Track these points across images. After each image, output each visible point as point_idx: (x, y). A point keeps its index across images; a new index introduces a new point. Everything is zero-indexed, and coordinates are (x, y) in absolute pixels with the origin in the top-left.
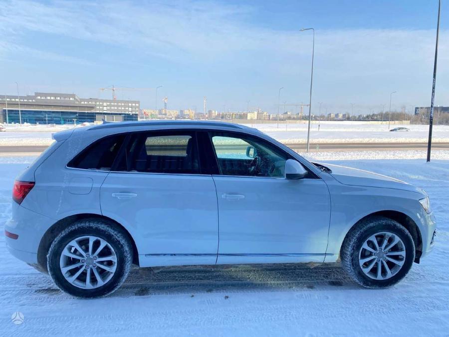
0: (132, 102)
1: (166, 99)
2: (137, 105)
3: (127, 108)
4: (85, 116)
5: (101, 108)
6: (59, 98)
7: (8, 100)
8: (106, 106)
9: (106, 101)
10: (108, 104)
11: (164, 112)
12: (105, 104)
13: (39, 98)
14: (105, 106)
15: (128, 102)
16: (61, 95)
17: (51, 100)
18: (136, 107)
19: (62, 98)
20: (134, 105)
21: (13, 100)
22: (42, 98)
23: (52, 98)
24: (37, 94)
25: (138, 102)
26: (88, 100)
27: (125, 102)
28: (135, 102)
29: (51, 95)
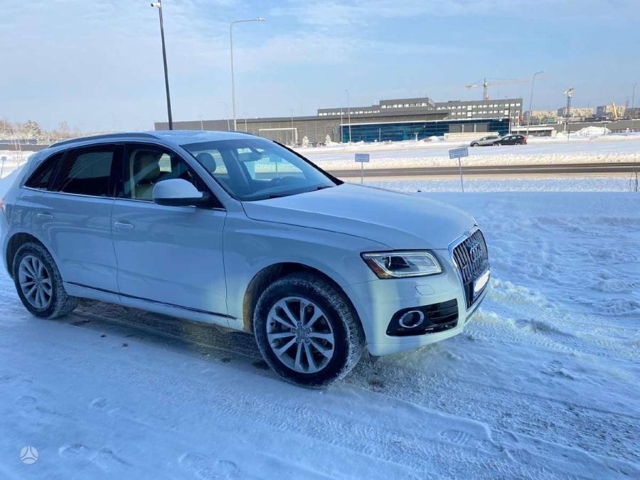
0: (510, 101)
1: (570, 90)
2: (518, 105)
3: (502, 112)
4: (434, 127)
5: (463, 113)
6: (407, 106)
7: (351, 113)
8: (472, 111)
9: (471, 103)
10: (474, 107)
11: (566, 112)
12: (470, 108)
13: (384, 107)
14: (470, 111)
15: (503, 102)
16: (408, 101)
17: (398, 108)
18: (516, 108)
19: (412, 105)
20: (512, 105)
21: (357, 113)
22: (388, 107)
23: (400, 106)
24: (382, 103)
25: (520, 101)
26: (445, 105)
27: (499, 102)
28: (515, 101)
29: (398, 102)
